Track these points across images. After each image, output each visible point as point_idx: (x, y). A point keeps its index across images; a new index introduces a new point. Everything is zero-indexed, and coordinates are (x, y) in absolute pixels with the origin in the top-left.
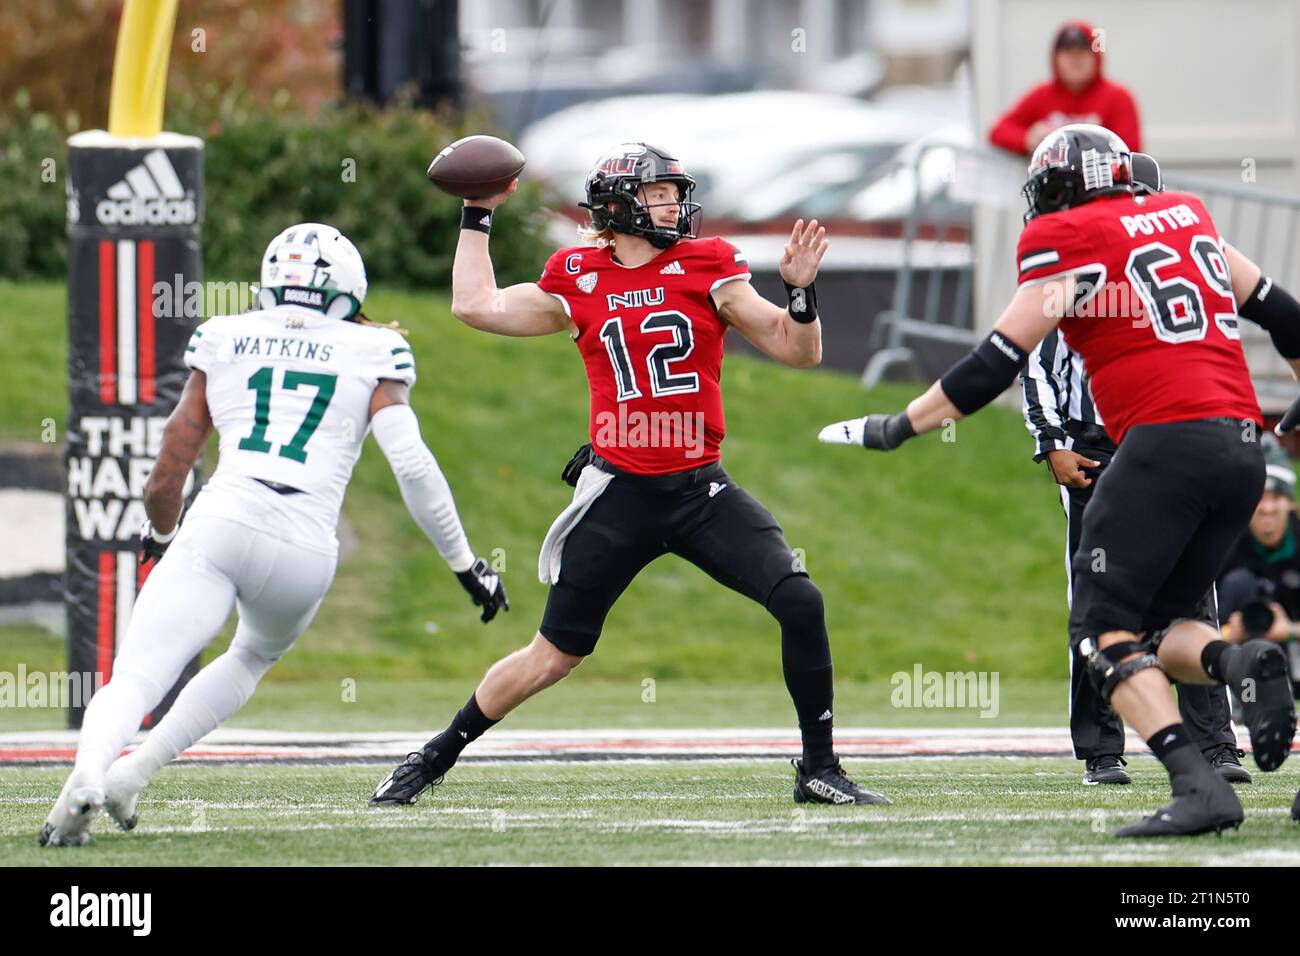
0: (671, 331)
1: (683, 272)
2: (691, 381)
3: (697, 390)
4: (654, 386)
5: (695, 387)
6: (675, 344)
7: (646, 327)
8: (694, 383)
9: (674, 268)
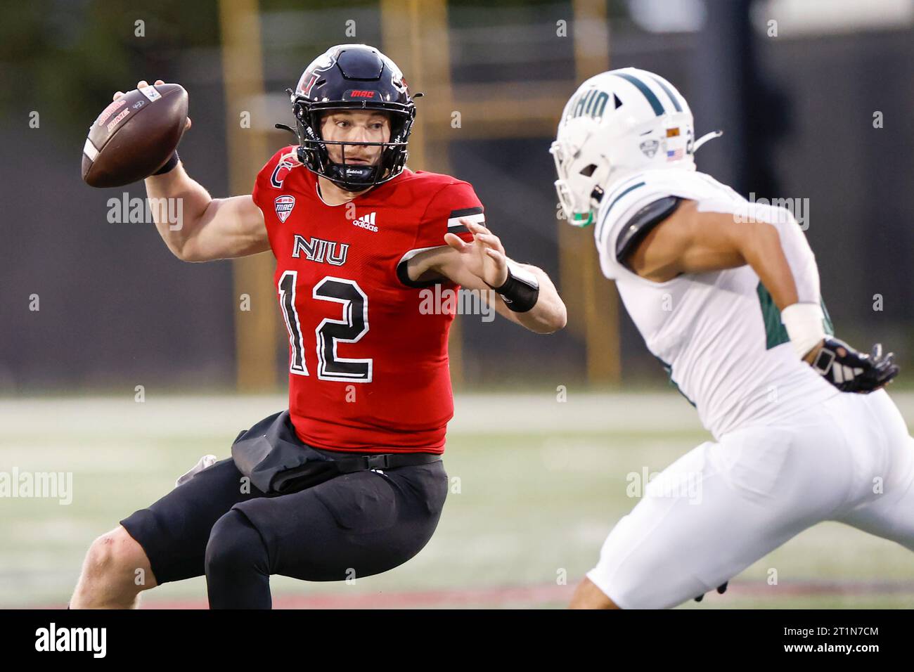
0: (342, 305)
1: (376, 229)
2: (363, 369)
3: (369, 379)
4: (321, 366)
5: (366, 377)
6: (344, 322)
7: (319, 292)
8: (366, 372)
9: (368, 221)
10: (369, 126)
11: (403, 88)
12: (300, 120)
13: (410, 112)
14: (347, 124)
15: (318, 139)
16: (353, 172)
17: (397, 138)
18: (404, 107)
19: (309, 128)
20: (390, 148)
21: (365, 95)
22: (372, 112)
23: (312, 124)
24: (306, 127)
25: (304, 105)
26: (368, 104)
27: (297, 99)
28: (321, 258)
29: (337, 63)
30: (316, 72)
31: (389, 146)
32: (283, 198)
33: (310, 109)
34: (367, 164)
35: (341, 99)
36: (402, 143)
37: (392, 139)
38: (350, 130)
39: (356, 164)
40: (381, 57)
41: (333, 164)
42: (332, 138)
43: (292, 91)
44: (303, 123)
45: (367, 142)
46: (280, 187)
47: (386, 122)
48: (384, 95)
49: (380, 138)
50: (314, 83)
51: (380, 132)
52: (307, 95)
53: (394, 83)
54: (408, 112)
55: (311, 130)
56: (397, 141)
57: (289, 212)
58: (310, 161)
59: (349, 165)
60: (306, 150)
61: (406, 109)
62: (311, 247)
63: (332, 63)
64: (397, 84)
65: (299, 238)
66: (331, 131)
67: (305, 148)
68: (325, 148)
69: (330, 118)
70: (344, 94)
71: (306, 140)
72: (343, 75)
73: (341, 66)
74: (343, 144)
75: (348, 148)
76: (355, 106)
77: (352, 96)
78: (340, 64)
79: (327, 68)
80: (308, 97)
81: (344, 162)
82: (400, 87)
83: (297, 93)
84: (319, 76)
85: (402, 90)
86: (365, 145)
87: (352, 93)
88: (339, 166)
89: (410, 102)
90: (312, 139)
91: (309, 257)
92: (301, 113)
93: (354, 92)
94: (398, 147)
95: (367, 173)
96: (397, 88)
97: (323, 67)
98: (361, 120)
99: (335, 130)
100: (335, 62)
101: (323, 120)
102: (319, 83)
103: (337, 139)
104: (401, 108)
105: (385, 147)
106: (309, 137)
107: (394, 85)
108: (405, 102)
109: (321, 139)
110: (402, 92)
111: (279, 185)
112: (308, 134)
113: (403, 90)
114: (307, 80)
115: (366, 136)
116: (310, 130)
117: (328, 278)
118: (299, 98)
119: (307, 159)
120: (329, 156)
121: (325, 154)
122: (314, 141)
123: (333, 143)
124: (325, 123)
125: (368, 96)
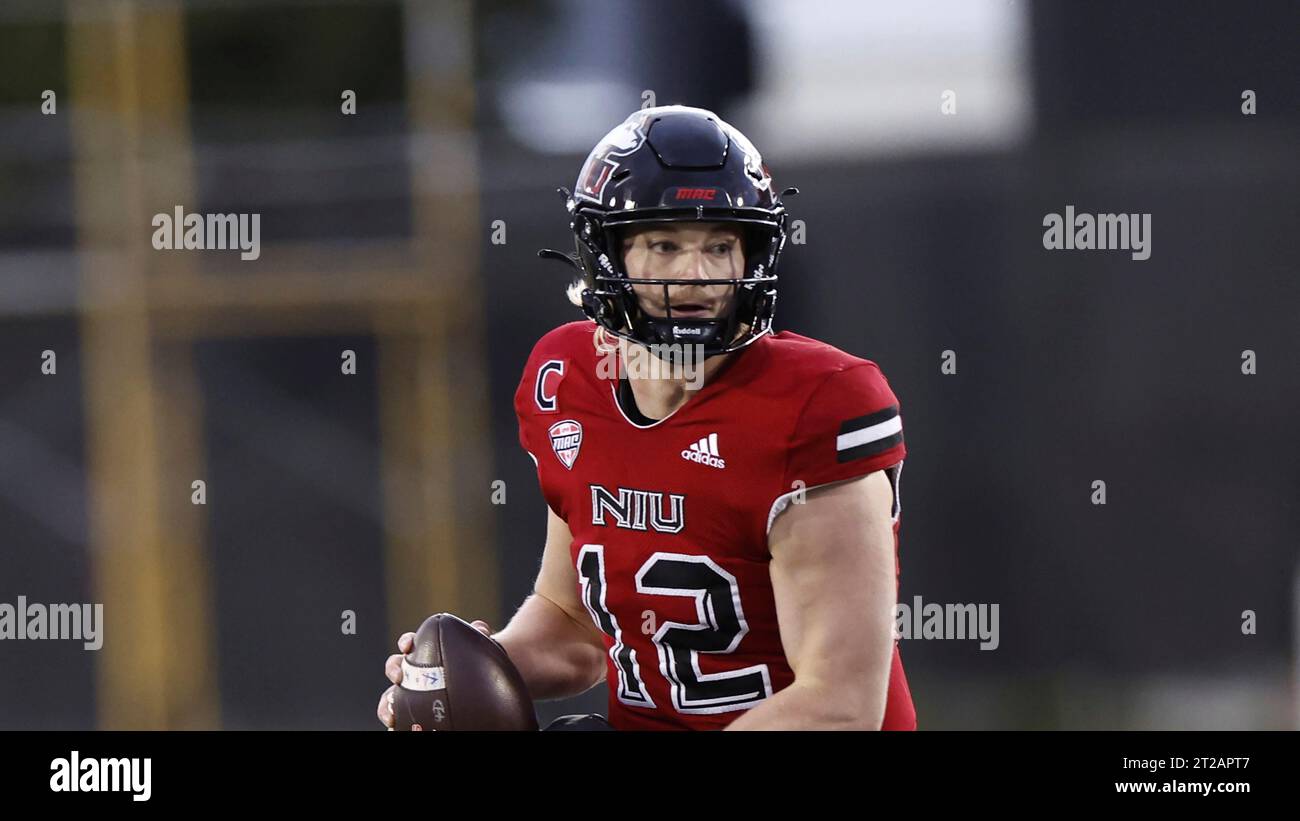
10: (707, 250)
11: (764, 180)
12: (587, 242)
13: (779, 222)
14: (670, 248)
15: (620, 275)
16: (684, 331)
17: (757, 269)
18: (768, 214)
19: (603, 255)
20: (746, 286)
21: (700, 196)
22: (714, 225)
23: (609, 249)
24: (598, 255)
25: (591, 217)
26: (706, 211)
27: (578, 207)
28: (641, 522)
29: (647, 141)
30: (612, 158)
31: (743, 284)
32: (562, 427)
33: (604, 224)
34: (709, 315)
35: (657, 204)
36: (768, 278)
37: (749, 272)
38: (675, 257)
39: (689, 318)
40: (723, 127)
41: (647, 317)
42: (646, 273)
43: (567, 192)
44: (592, 248)
45: (707, 278)
46: (554, 408)
47: (738, 241)
48: (734, 197)
49: (729, 270)
50: (609, 178)
51: (727, 260)
52: (598, 198)
53: (749, 173)
54: (775, 224)
55: (607, 259)
56: (759, 275)
57: (576, 450)
58: (607, 313)
59: (676, 319)
60: (599, 296)
61: (773, 217)
62: (621, 504)
63: (638, 140)
64: (754, 175)
65: (599, 491)
66: (640, 261)
67: (598, 292)
68: (632, 290)
69: (640, 239)
70: (664, 195)
71: (599, 277)
72: (660, 160)
73: (654, 145)
74: (666, 283)
75: (673, 290)
76: (684, 216)
77: (678, 197)
78: (652, 141)
79: (631, 149)
80: (600, 202)
81: (669, 314)
82: (759, 179)
83: (577, 195)
84: (616, 165)
85: (763, 185)
86: (704, 283)
87: (676, 192)
88: (658, 321)
89: (778, 205)
90: (609, 275)
91: (621, 522)
92: (588, 231)
93: (680, 190)
94: (759, 286)
95: (707, 332)
96: (755, 182)
97: (623, 148)
98: (693, 241)
99: (649, 259)
100: (644, 138)
101: (627, 242)
102: (618, 176)
103: (654, 277)
104: (763, 216)
105: (739, 285)
106: (604, 272)
107: (750, 177)
108: (769, 205)
109: (625, 275)
110: (764, 189)
111: (550, 405)
112: (602, 267)
113: (765, 184)
114: (596, 172)
115: (704, 266)
116: (604, 259)
117: (658, 556)
118: (583, 204)
119: (602, 311)
120: (641, 304)
121: (632, 301)
122: (613, 279)
123: (647, 282)
124: (630, 247)
125: (706, 197)
